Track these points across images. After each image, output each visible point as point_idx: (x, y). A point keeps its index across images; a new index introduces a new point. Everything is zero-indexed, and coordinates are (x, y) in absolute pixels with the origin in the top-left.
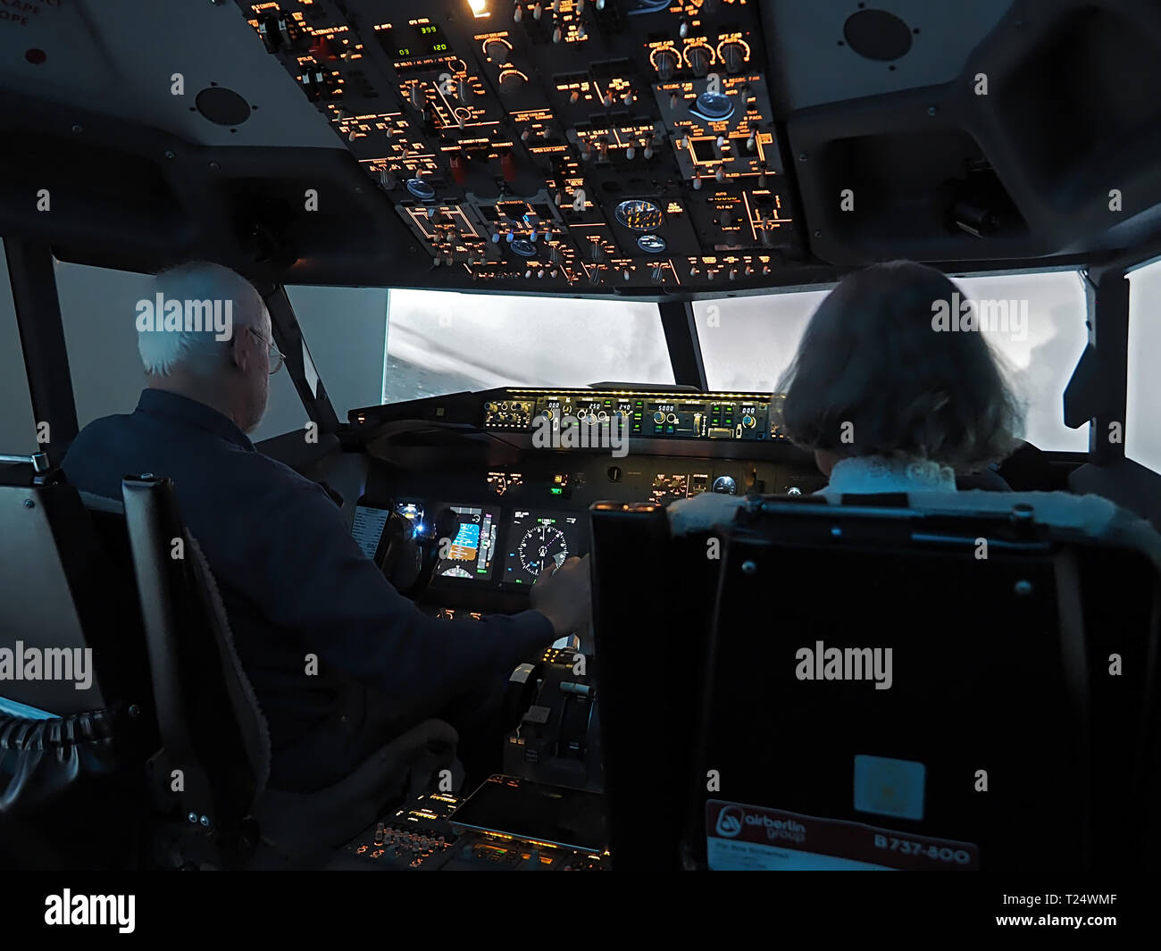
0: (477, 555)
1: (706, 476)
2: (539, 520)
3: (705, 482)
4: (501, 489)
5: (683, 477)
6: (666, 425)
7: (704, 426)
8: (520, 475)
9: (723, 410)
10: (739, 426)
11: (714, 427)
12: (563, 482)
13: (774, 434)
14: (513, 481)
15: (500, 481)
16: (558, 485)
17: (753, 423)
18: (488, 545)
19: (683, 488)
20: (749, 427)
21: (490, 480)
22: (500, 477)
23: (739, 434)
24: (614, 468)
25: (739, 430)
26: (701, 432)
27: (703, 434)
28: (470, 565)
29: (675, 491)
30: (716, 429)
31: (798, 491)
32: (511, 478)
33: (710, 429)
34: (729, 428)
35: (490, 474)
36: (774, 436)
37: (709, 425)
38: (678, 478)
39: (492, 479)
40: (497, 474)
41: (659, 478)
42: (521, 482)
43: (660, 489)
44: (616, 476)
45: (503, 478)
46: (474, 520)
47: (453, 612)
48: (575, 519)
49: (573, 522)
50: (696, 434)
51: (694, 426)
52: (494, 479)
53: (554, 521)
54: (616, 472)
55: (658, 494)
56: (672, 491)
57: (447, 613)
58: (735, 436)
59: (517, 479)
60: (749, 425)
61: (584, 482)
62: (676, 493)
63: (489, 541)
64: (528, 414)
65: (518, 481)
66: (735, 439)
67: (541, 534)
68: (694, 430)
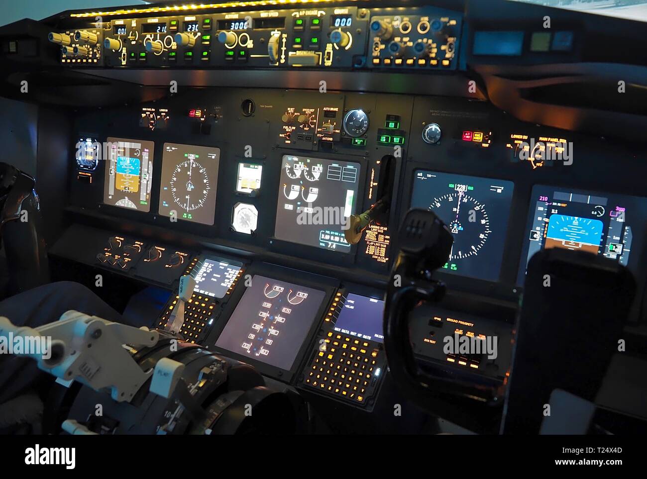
0: (140, 186)
1: (336, 109)
2: (186, 155)
3: (334, 116)
4: (152, 124)
5: (312, 110)
6: (238, 49)
7: (284, 49)
8: (167, 111)
9: (308, 23)
10: (329, 48)
11: (295, 50)
12: (202, 117)
13: (376, 57)
14: (161, 116)
15: (151, 116)
16: (198, 120)
17: (348, 40)
18: (147, 179)
19: (312, 123)
20: (342, 48)
21: (143, 115)
22: (151, 113)
23: (328, 59)
24: (248, 101)
25: (329, 53)
26: (280, 58)
27: (283, 61)
28: (135, 197)
29: (305, 126)
30: (299, 53)
31: (438, 128)
32: (159, 113)
33: (290, 54)
34: (316, 50)
35: (144, 109)
36: (376, 61)
37: (290, 48)
38: (308, 111)
39: (145, 115)
40: (150, 109)
41: (289, 112)
42: (168, 117)
43: (289, 124)
44: (250, 110)
45: (154, 114)
46: (135, 154)
47: (122, 239)
48: (215, 155)
49: (213, 157)
50: (274, 61)
51: (271, 49)
52: (147, 115)
53: (197, 156)
54: (250, 106)
55: (288, 129)
56: (301, 126)
57: (118, 240)
58: (323, 62)
59: (164, 114)
60: (343, 44)
61: (221, 116)
62: (305, 129)
63: (148, 175)
64: (98, 45)
65: (165, 116)
66: (323, 68)
67: (188, 169)
68: (272, 55)
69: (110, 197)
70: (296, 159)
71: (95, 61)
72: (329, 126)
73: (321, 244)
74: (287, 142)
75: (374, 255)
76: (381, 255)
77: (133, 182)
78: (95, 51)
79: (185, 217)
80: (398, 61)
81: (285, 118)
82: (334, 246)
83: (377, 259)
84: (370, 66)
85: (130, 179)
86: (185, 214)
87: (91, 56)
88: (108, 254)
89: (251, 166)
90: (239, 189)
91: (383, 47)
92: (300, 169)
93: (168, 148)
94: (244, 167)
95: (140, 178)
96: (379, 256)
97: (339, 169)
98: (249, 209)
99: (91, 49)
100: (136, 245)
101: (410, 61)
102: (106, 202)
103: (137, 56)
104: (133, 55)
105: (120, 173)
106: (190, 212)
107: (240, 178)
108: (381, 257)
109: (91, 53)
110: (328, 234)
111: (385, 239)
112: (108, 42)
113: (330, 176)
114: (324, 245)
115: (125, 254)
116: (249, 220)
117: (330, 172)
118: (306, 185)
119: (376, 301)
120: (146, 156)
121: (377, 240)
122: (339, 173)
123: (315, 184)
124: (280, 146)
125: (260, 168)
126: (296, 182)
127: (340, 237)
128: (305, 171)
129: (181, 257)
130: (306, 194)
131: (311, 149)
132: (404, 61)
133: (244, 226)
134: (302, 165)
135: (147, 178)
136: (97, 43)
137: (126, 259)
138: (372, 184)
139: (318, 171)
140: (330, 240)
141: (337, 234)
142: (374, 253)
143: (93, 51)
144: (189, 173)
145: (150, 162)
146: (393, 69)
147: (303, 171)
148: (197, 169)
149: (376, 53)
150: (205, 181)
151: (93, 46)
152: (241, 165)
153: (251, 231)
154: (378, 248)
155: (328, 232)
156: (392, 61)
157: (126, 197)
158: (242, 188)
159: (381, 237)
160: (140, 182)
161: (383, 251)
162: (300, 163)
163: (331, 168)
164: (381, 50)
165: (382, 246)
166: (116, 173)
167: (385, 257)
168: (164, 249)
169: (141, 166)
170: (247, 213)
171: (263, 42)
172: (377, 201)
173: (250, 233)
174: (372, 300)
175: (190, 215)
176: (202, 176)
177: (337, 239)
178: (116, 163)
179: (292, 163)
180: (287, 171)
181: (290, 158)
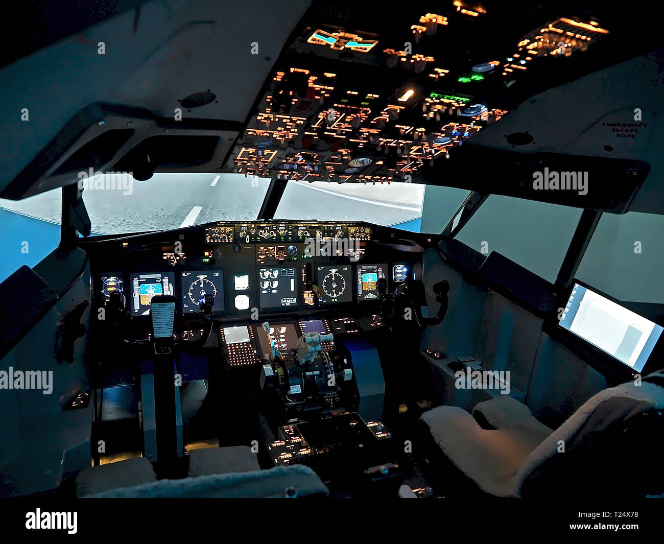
1: (284, 246)
2: (198, 277)
3: (283, 249)
4: (173, 262)
5: (273, 248)
7: (321, 236)
8: (183, 254)
10: (336, 236)
12: (209, 255)
14: (180, 257)
15: (172, 258)
16: (207, 257)
19: (273, 253)
20: (340, 236)
21: (165, 258)
22: (172, 256)
24: (237, 245)
29: (270, 255)
32: (178, 256)
34: (332, 237)
35: (164, 254)
38: (271, 248)
40: (170, 254)
41: (261, 249)
42: (185, 257)
44: (237, 250)
46: (156, 281)
48: (218, 274)
52: (167, 257)
53: (206, 276)
55: (261, 257)
56: (268, 255)
61: (222, 254)
63: (169, 292)
65: (183, 257)
67: (200, 284)
69: (136, 311)
70: (265, 270)
73: (283, 305)
74: (261, 263)
75: (308, 303)
81: (259, 253)
82: (289, 304)
89: (242, 276)
90: (236, 289)
91: (352, 235)
92: (267, 274)
93: (184, 274)
94: (238, 277)
96: (310, 303)
97: (286, 271)
98: (244, 298)
102: (130, 315)
105: (143, 295)
107: (236, 283)
111: (312, 295)
113: (283, 275)
116: (244, 302)
117: (282, 273)
118: (271, 280)
119: (312, 321)
120: (166, 281)
121: (309, 297)
123: (275, 280)
124: (258, 265)
125: (247, 276)
126: (267, 280)
130: (272, 284)
131: (272, 265)
133: (242, 306)
134: (268, 272)
138: (304, 275)
139: (276, 273)
140: (286, 302)
141: (289, 298)
145: (170, 284)
147: (269, 275)
150: (214, 290)
153: (247, 307)
154: (310, 300)
155: (285, 299)
158: (239, 288)
159: (310, 295)
161: (312, 301)
163: (283, 271)
165: (311, 298)
167: (313, 303)
169: (163, 288)
174: (311, 321)
177: (290, 301)
179: (263, 272)
180: (261, 276)
181: (262, 270)
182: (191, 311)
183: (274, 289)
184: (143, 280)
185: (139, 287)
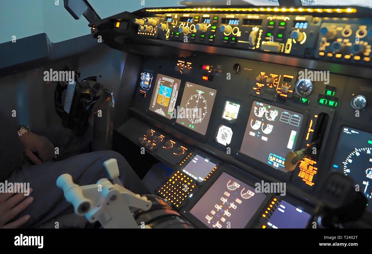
0: (169, 103)
1: (292, 77)
2: (197, 91)
3: (290, 82)
4: (182, 70)
5: (276, 76)
6: (231, 36)
7: (259, 39)
8: (191, 64)
9: (277, 24)
10: (289, 42)
11: (267, 40)
12: (210, 70)
13: (322, 51)
14: (187, 66)
15: (182, 66)
16: (207, 71)
17: (303, 39)
19: (275, 84)
20: (298, 43)
21: (178, 64)
22: (183, 63)
23: (288, 49)
24: (237, 65)
25: (289, 45)
26: (256, 45)
27: (258, 47)
28: (165, 109)
29: (270, 85)
30: (268, 43)
33: (263, 43)
34: (280, 42)
35: (179, 61)
36: (322, 54)
37: (264, 38)
38: (274, 76)
39: (179, 64)
40: (182, 62)
41: (261, 74)
42: (191, 68)
43: (260, 82)
44: (238, 70)
45: (184, 64)
46: (170, 85)
47: (154, 132)
48: (213, 93)
49: (212, 95)
50: (252, 46)
51: (251, 38)
52: (180, 64)
53: (203, 93)
54: (238, 67)
55: (260, 85)
56: (268, 85)
57: (152, 132)
58: (284, 50)
59: (189, 65)
60: (299, 40)
61: (220, 71)
62: (270, 87)
63: (174, 98)
64: (156, 26)
65: (189, 67)
66: (283, 54)
67: (197, 99)
68: (251, 42)
69: (153, 107)
70: (261, 104)
71: (153, 35)
72: (285, 87)
73: (269, 162)
74: (257, 93)
75: (304, 178)
76: (309, 180)
77: (166, 100)
78: (154, 29)
79: (190, 127)
80: (339, 56)
81: (258, 79)
82: (277, 166)
83: (305, 182)
84: (317, 57)
85: (165, 99)
86: (190, 125)
87: (152, 32)
88: (145, 138)
89: (234, 104)
90: (224, 117)
91: (328, 44)
92: (263, 111)
93: (188, 85)
94: (229, 104)
95: (170, 99)
96: (308, 180)
97: (288, 116)
98: (228, 130)
99: (152, 28)
100: (161, 137)
101: (347, 57)
102: (150, 109)
103: (175, 34)
104: (172, 33)
105: (160, 94)
106: (194, 124)
107: (225, 110)
108: (309, 181)
109: (152, 30)
110: (274, 157)
111: (313, 169)
112: (161, 25)
113: (282, 119)
114: (271, 163)
115: (154, 141)
116: (227, 137)
117: (282, 117)
118: (265, 122)
120: (175, 87)
121: (308, 169)
122: (288, 118)
123: (271, 123)
124: (253, 95)
125: (239, 106)
126: (259, 119)
127: (283, 160)
128: (266, 113)
129: (183, 150)
130: (265, 128)
131: (272, 100)
132: (343, 56)
133: (223, 139)
134: (265, 109)
135: (174, 100)
136: (156, 25)
137: (154, 144)
138: (310, 130)
139: (274, 114)
140: (275, 161)
141: (280, 158)
142: (304, 177)
143: (153, 29)
144: (197, 101)
145: (177, 91)
146: (333, 60)
147: (265, 113)
148: (202, 100)
149: (322, 48)
150: (205, 108)
151: (154, 27)
152: (228, 102)
153: (227, 144)
154: (308, 174)
155: (275, 155)
156: (334, 55)
157: (161, 109)
158: (226, 116)
159: (311, 168)
160: (170, 101)
161: (311, 178)
162: (264, 107)
163: (284, 114)
164: (326, 47)
165: (311, 173)
166: (158, 94)
167: (312, 182)
168: (175, 143)
169: (172, 92)
170: (226, 132)
171: (247, 34)
172: (312, 142)
173: (226, 145)
175: (193, 126)
176: (204, 105)
177: (280, 161)
178: (159, 88)
179: (258, 107)
180: (255, 111)
181: (258, 103)
182: (183, 123)
183: (266, 135)
184: (163, 82)
185: (160, 87)
